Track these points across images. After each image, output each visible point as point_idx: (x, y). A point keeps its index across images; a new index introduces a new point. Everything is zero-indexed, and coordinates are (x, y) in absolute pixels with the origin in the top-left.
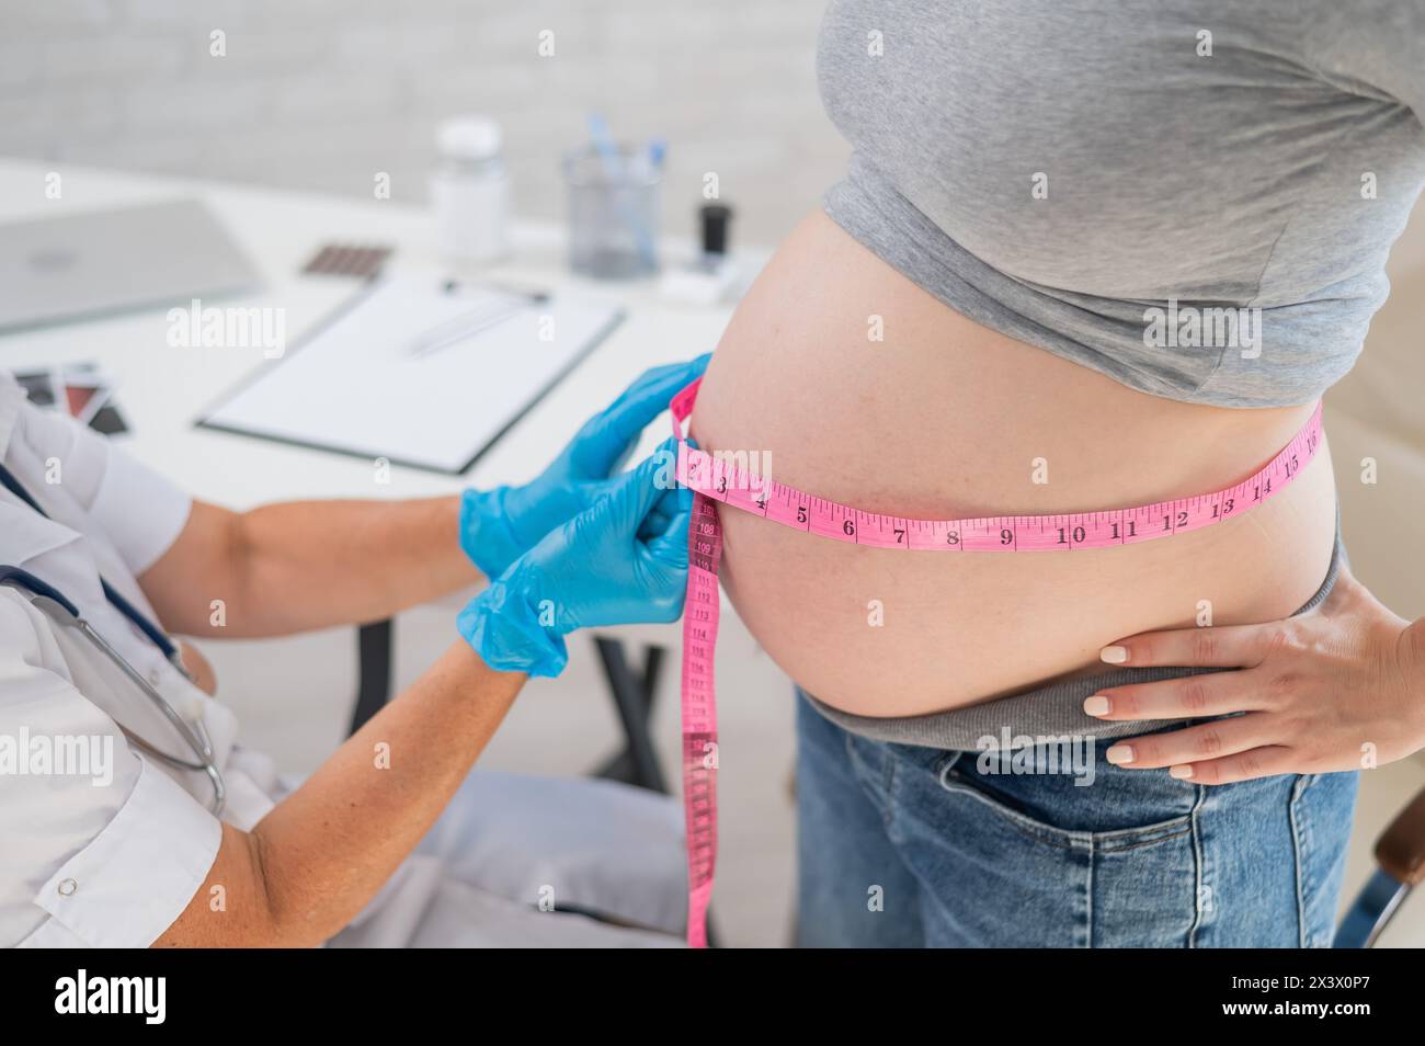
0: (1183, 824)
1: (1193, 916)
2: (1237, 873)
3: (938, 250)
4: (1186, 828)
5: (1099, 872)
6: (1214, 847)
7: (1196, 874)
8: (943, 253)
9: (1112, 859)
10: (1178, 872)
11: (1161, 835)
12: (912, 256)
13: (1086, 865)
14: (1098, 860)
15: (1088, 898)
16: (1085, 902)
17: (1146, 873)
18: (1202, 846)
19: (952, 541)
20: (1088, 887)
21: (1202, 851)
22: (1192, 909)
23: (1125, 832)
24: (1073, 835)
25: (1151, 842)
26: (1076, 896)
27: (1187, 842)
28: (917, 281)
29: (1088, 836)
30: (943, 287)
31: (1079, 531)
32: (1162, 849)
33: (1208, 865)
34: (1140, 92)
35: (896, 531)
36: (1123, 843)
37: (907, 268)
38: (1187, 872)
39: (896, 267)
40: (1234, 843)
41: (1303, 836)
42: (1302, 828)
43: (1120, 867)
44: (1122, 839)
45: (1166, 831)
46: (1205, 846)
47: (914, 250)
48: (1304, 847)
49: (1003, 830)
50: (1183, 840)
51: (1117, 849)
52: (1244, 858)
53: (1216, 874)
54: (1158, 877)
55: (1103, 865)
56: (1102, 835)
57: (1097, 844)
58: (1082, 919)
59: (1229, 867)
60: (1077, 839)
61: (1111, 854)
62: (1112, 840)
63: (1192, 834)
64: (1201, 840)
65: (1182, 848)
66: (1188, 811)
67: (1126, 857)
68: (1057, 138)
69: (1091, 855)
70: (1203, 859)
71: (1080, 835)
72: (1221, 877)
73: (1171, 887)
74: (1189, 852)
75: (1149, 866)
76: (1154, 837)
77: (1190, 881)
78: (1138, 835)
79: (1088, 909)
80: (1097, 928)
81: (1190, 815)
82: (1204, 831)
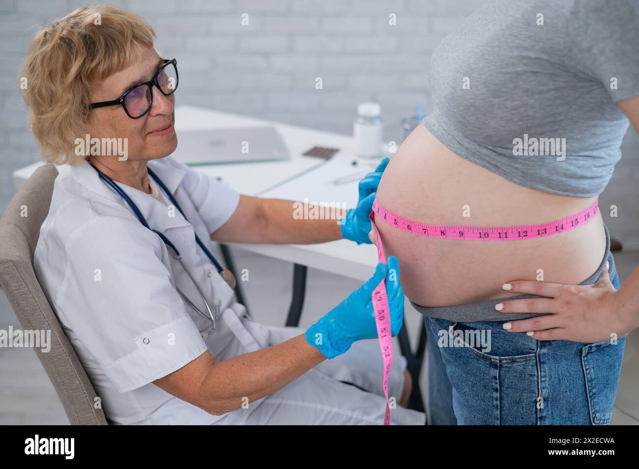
0: (533, 356)
1: (537, 393)
2: (557, 380)
3: (450, 131)
4: (534, 358)
5: (501, 371)
6: (546, 367)
7: (538, 377)
8: (451, 132)
9: (506, 367)
10: (531, 375)
11: (524, 359)
12: (442, 134)
13: (497, 369)
14: (501, 366)
15: (498, 381)
16: (497, 383)
17: (518, 374)
18: (540, 366)
19: (443, 234)
20: (498, 377)
21: (540, 368)
22: (537, 390)
23: (511, 357)
24: (492, 357)
25: (520, 362)
26: (494, 380)
27: (534, 364)
28: (442, 142)
29: (497, 358)
30: (451, 144)
31: (486, 234)
32: (525, 365)
33: (543, 374)
34: (507, 73)
35: (424, 229)
36: (510, 361)
37: (440, 138)
38: (534, 375)
39: (437, 137)
40: (555, 367)
41: (588, 371)
42: (587, 367)
43: (509, 371)
44: (510, 360)
45: (526, 358)
46: (542, 366)
47: (443, 132)
48: (589, 376)
49: (470, 355)
50: (533, 363)
51: (508, 363)
52: (560, 374)
53: (547, 378)
54: (523, 376)
55: (503, 369)
56: (502, 358)
57: (500, 361)
58: (496, 390)
59: (553, 376)
60: (494, 359)
61: (506, 365)
62: (506, 359)
63: (536, 361)
64: (540, 363)
65: (532, 366)
66: (535, 352)
67: (511, 367)
68: (479, 88)
69: (498, 365)
70: (541, 371)
71: (494, 357)
72: (550, 380)
73: (528, 380)
74: (535, 367)
75: (520, 371)
76: (521, 360)
77: (536, 379)
78: (515, 359)
79: (498, 386)
80: (502, 393)
81: (536, 353)
82: (542, 361)
